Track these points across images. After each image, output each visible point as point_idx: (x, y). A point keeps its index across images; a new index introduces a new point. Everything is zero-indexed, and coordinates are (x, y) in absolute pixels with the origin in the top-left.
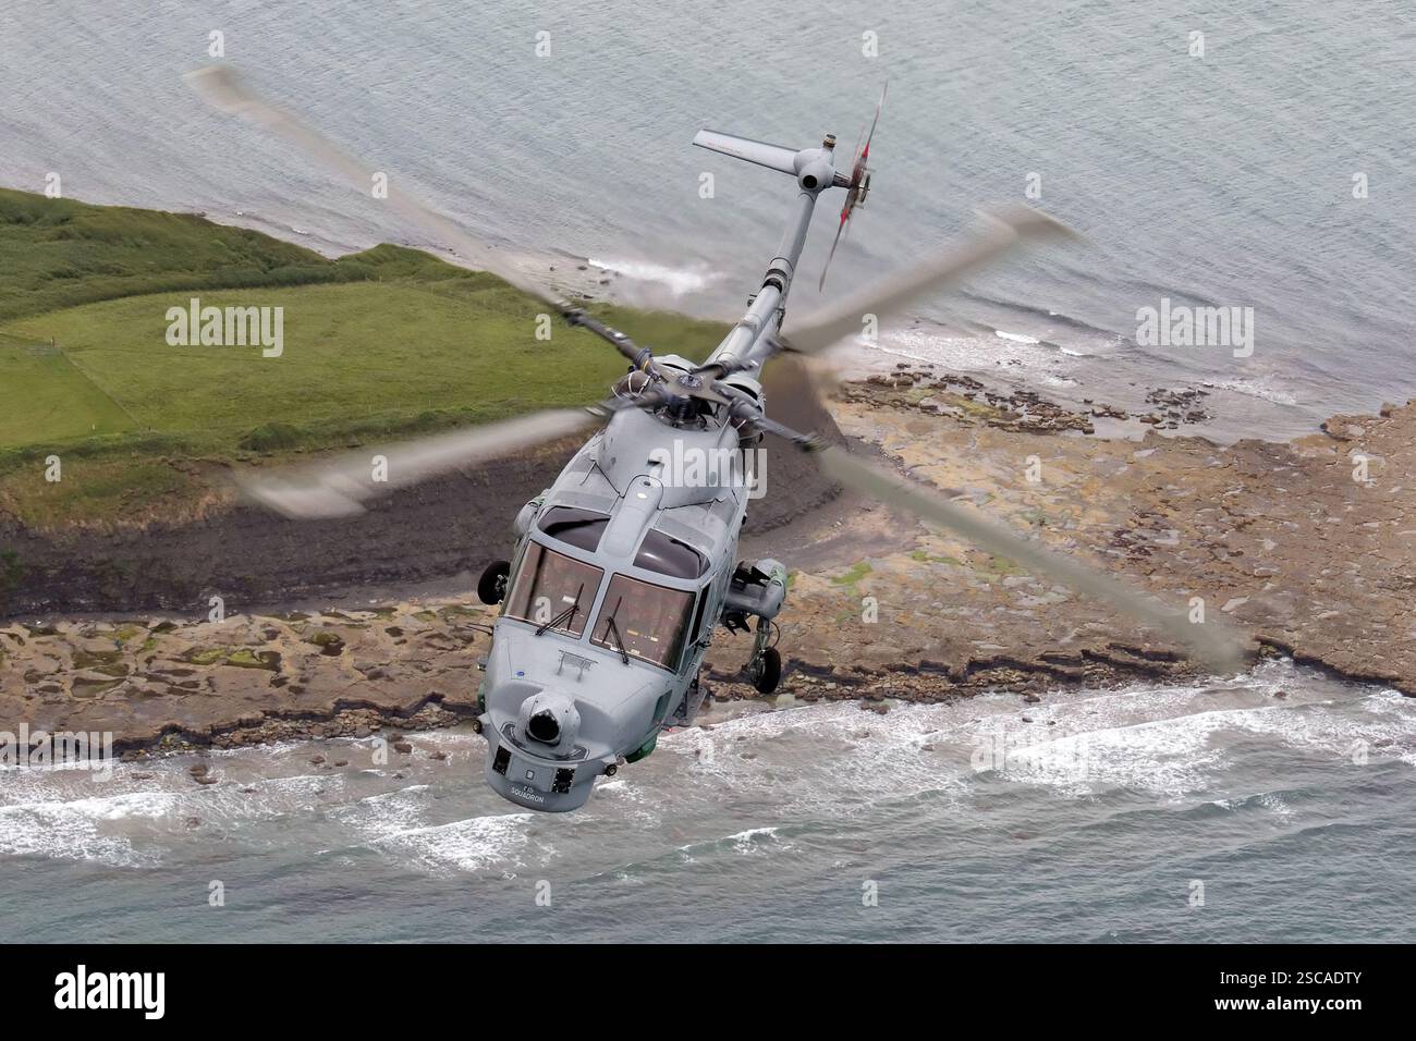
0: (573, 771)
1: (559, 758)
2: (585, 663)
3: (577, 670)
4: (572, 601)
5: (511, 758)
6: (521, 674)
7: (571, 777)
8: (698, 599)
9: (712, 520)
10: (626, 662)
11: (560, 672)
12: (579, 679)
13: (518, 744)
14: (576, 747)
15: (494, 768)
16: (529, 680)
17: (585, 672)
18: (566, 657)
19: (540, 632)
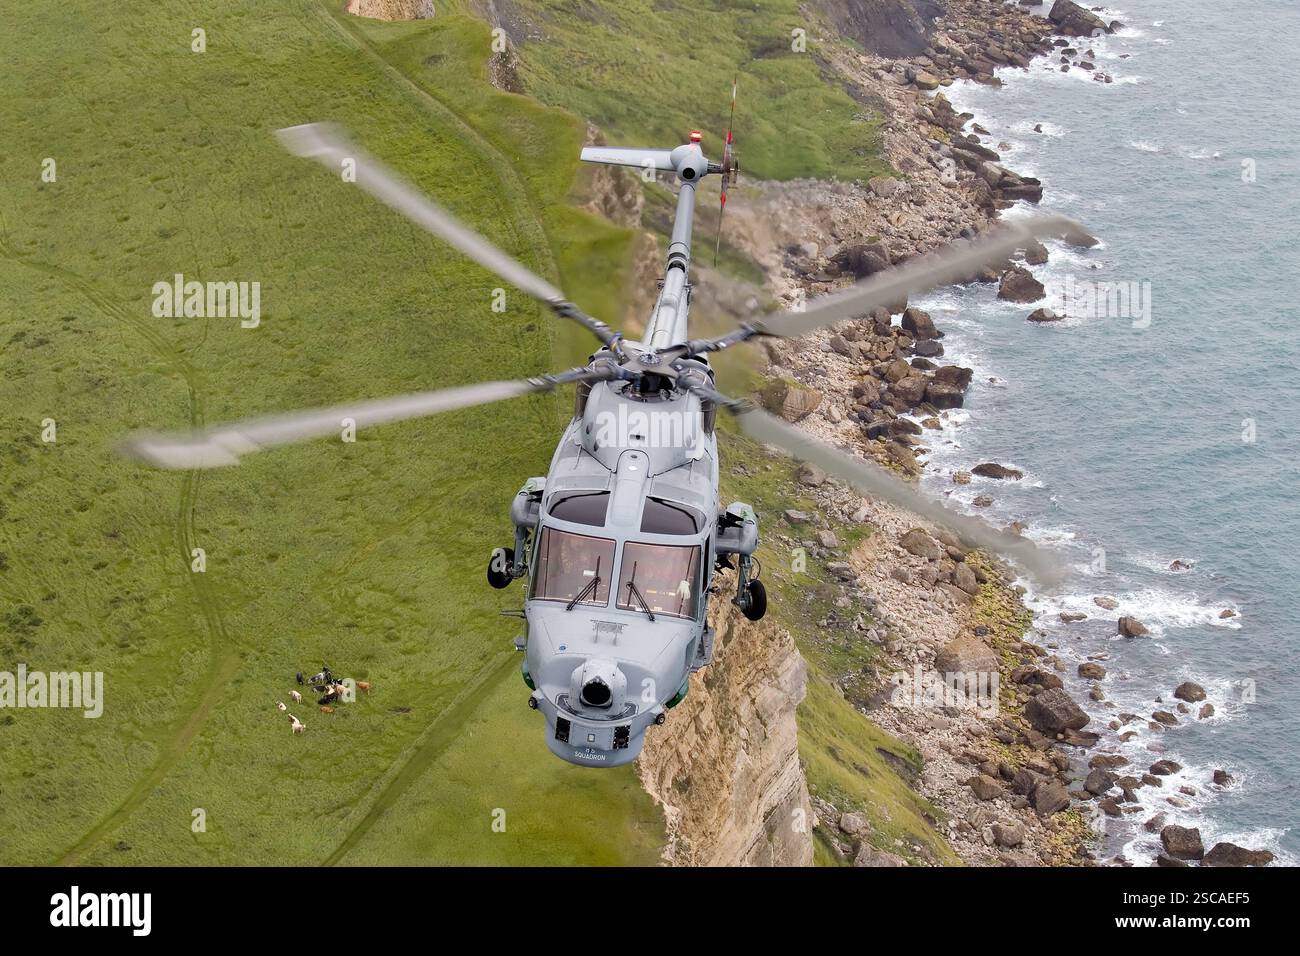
0: (629, 727)
1: (614, 718)
2: (616, 628)
3: (612, 635)
4: (591, 574)
5: (571, 726)
6: (563, 648)
7: (628, 733)
8: (703, 550)
9: (696, 478)
10: (652, 619)
11: (596, 640)
12: (615, 642)
13: (575, 713)
14: (626, 705)
15: (557, 738)
16: (572, 653)
17: (619, 636)
18: (600, 625)
19: (570, 608)
